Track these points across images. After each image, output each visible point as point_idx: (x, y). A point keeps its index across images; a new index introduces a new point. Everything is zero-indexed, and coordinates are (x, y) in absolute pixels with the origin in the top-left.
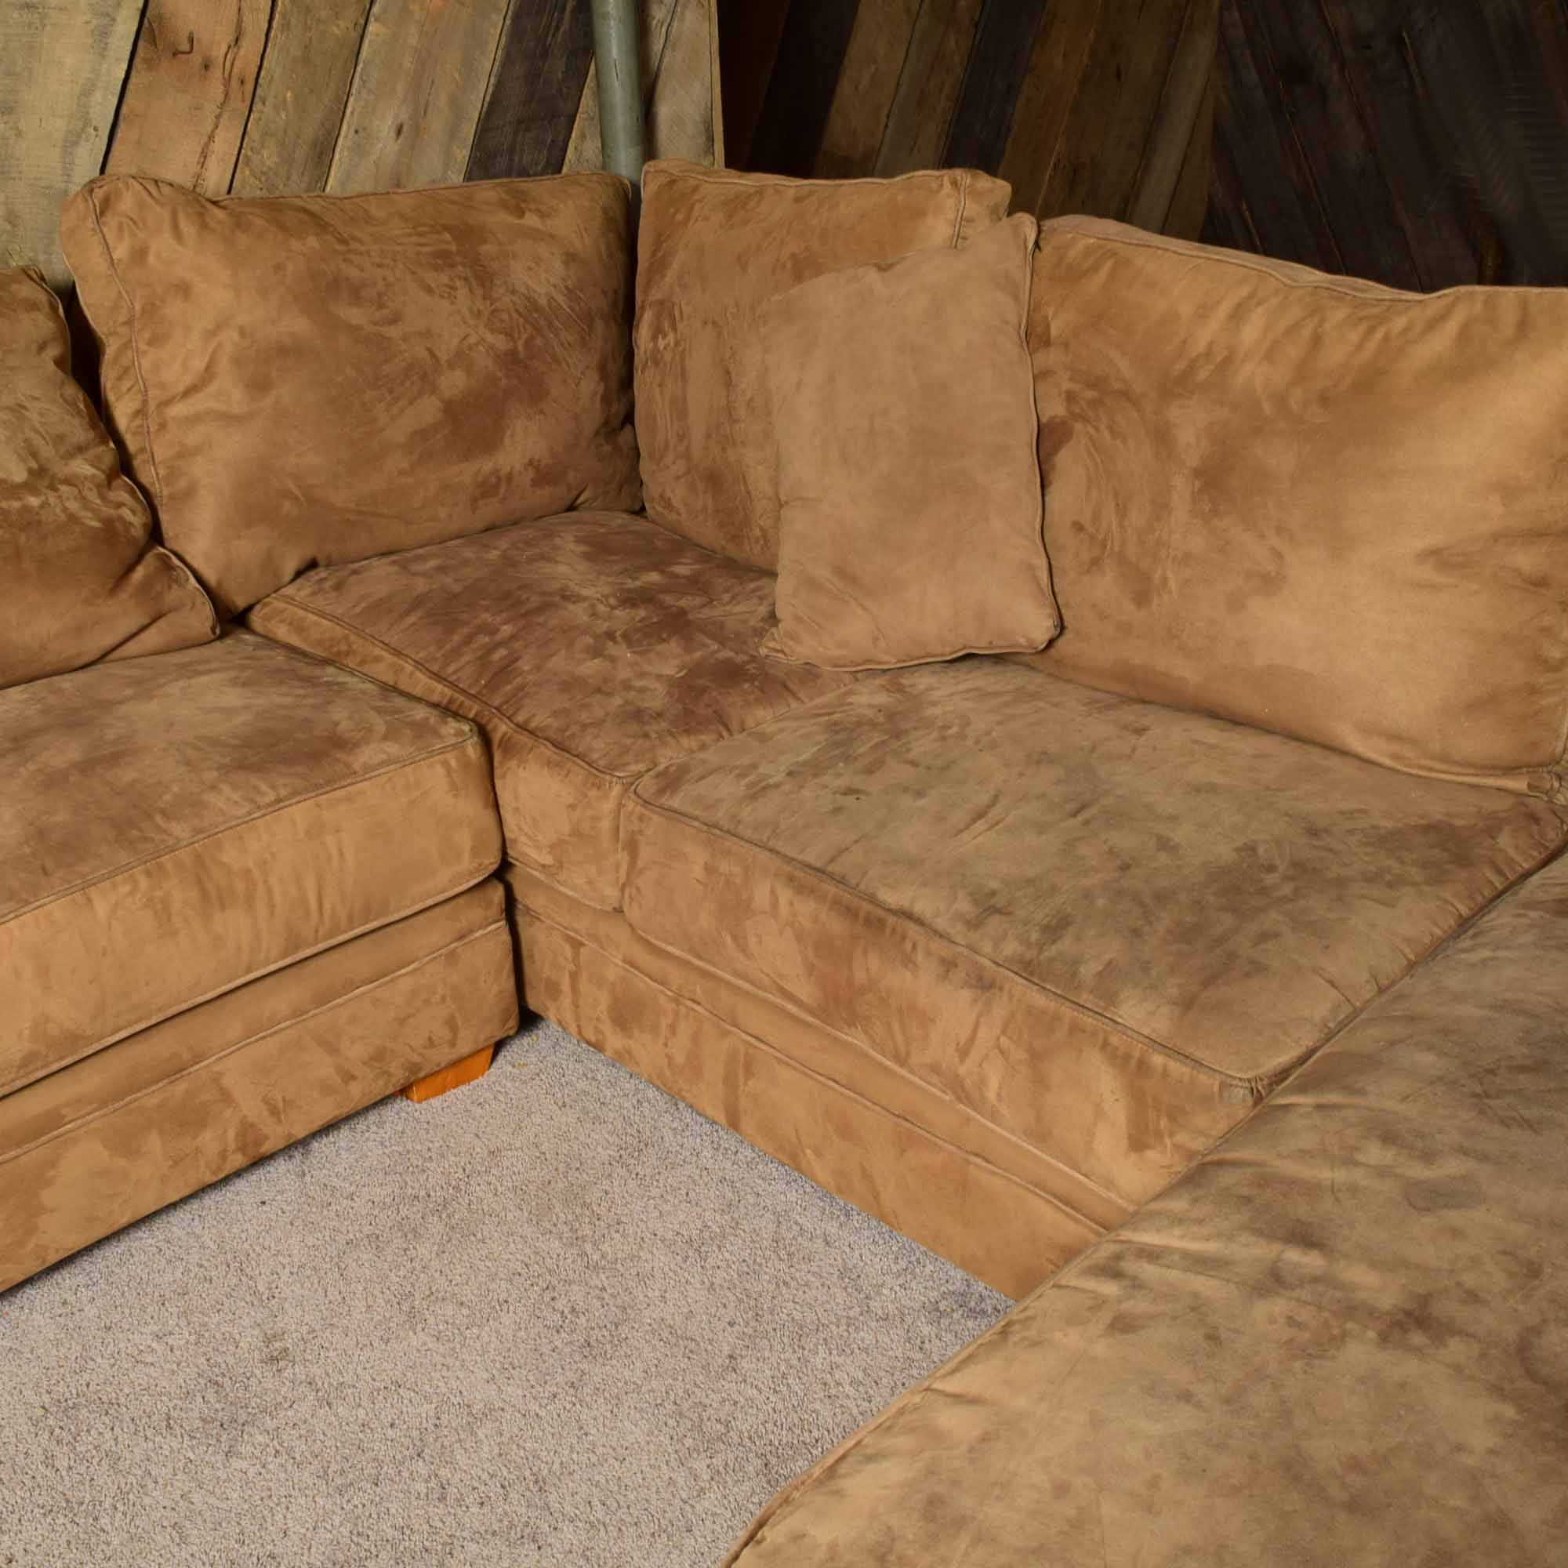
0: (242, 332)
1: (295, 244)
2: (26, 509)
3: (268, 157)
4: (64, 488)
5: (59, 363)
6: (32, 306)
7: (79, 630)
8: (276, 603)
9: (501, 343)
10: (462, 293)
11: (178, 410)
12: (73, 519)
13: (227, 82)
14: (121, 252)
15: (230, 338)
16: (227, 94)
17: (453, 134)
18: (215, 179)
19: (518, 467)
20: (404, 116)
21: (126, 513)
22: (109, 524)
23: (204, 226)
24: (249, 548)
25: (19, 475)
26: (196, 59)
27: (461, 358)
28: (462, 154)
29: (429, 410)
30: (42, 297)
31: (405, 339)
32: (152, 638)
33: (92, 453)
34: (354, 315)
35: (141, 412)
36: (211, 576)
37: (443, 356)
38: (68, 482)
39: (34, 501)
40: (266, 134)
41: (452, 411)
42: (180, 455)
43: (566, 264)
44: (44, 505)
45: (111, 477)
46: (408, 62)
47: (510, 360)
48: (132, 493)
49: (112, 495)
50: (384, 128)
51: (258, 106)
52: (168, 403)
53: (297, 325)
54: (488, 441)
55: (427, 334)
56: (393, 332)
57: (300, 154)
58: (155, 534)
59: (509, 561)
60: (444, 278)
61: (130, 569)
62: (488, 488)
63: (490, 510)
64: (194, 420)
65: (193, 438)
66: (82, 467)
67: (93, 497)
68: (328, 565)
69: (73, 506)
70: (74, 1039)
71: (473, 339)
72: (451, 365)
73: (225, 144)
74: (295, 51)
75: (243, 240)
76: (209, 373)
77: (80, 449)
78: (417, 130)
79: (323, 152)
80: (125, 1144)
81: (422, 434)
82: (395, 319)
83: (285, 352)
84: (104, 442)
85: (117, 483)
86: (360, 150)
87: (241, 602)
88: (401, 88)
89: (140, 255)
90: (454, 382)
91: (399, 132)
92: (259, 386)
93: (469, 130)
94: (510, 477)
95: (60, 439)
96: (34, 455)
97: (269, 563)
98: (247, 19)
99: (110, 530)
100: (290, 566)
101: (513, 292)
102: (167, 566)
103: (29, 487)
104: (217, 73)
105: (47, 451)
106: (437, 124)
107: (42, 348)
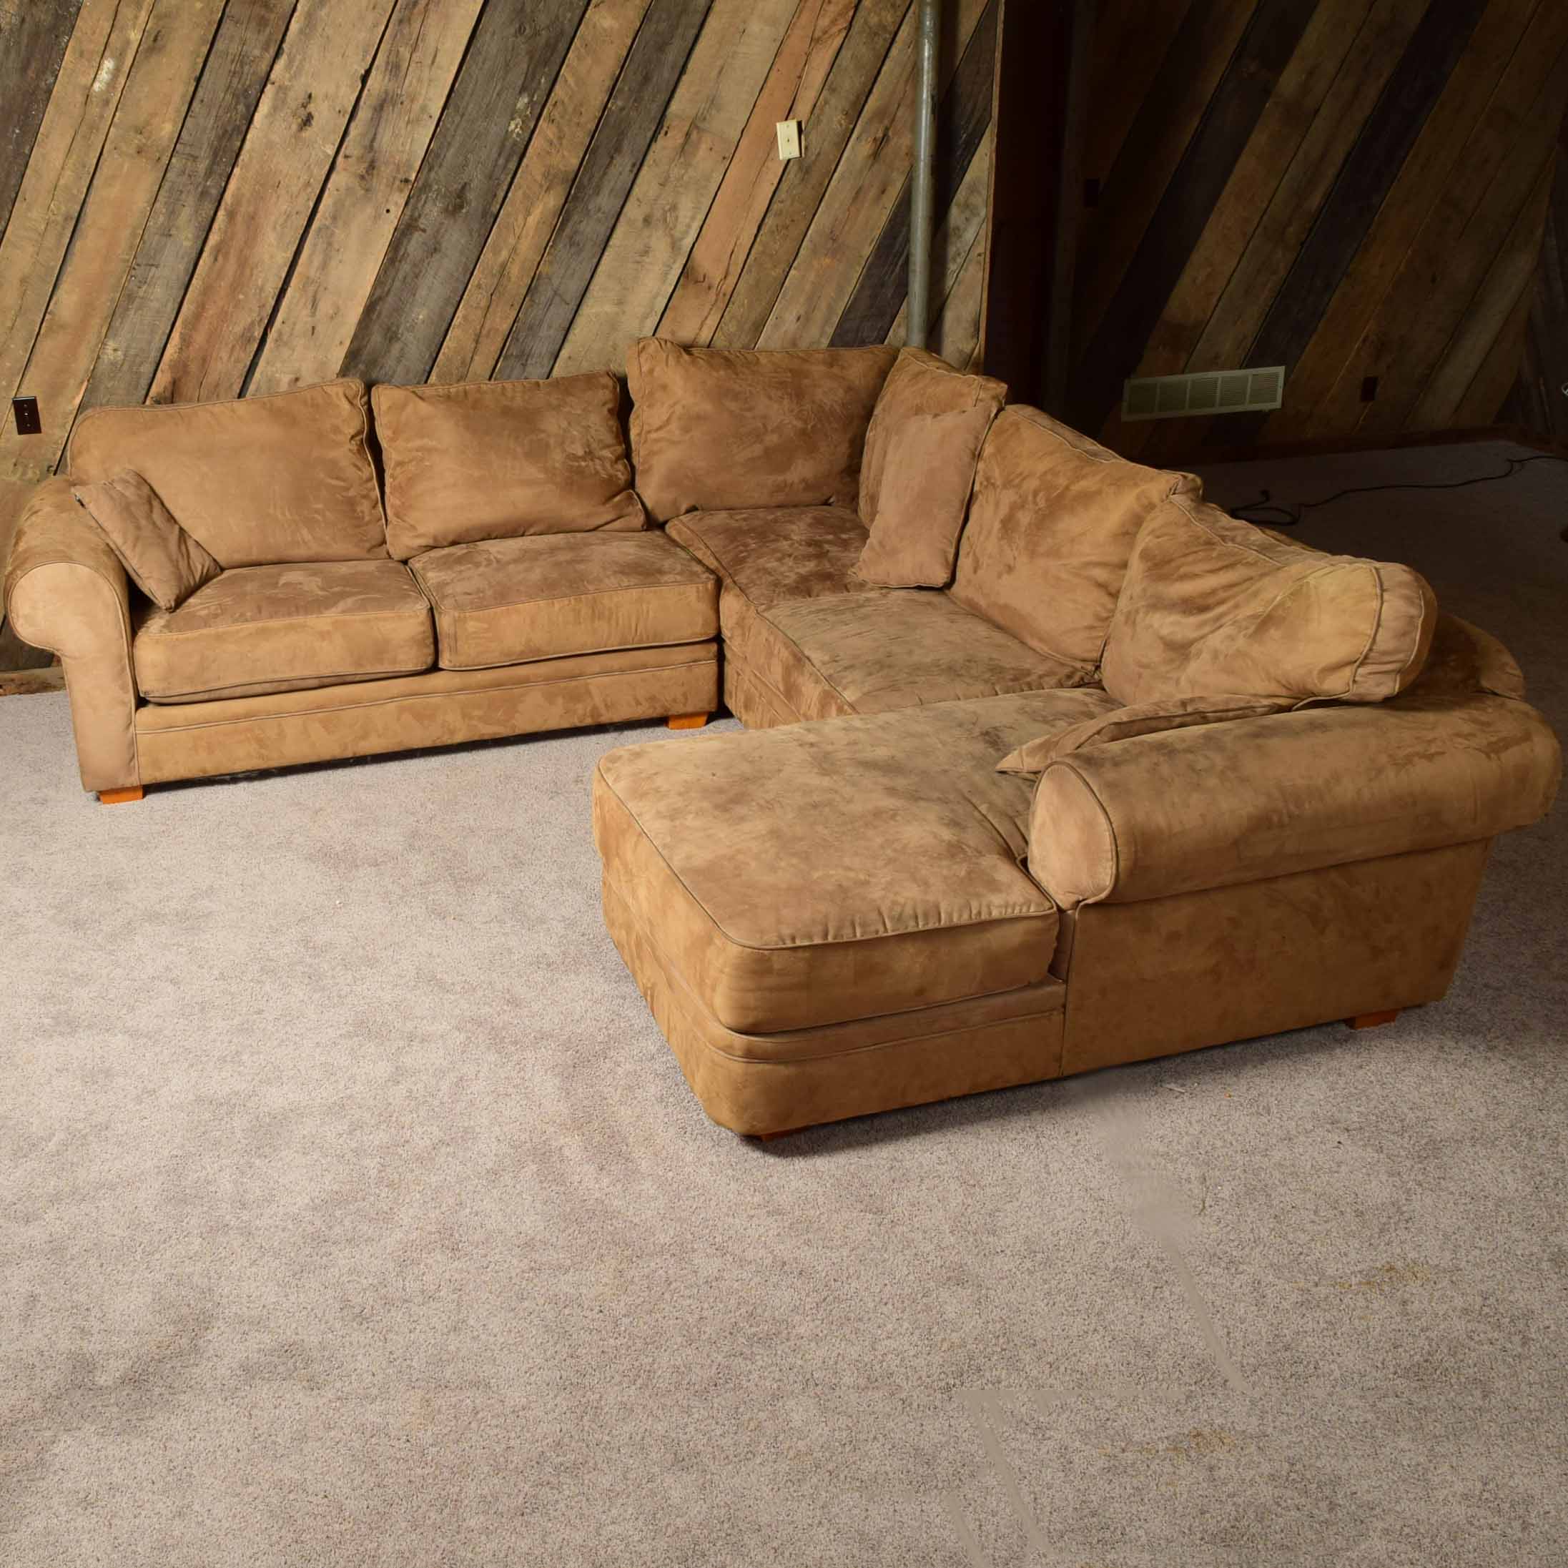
0: (684, 407)
1: (715, 374)
2: (580, 466)
3: (732, 327)
4: (597, 461)
5: (610, 411)
6: (605, 387)
7: (588, 516)
8: (675, 521)
9: (799, 424)
10: (786, 402)
11: (654, 436)
12: (597, 472)
13: (717, 295)
14: (645, 369)
15: (678, 409)
16: (716, 301)
17: (827, 321)
18: (705, 336)
19: (796, 481)
20: (802, 312)
21: (620, 475)
22: (611, 476)
23: (678, 362)
24: (668, 496)
25: (580, 453)
26: (705, 285)
27: (778, 429)
28: (830, 331)
29: (757, 449)
30: (610, 383)
31: (754, 418)
32: (617, 525)
33: (612, 449)
34: (733, 406)
35: (639, 435)
36: (649, 505)
37: (770, 428)
38: (599, 458)
39: (583, 464)
40: (732, 318)
41: (768, 452)
42: (649, 454)
43: (846, 392)
44: (587, 466)
45: (618, 459)
46: (808, 287)
47: (803, 432)
48: (626, 467)
49: (616, 466)
50: (790, 317)
51: (730, 305)
52: (649, 432)
53: (707, 407)
54: (784, 467)
55: (765, 417)
56: (748, 414)
57: (747, 327)
58: (631, 484)
59: (775, 521)
60: (779, 393)
61: (615, 496)
62: (779, 488)
63: (780, 498)
64: (656, 441)
65: (656, 448)
66: (607, 453)
67: (608, 465)
68: (703, 510)
69: (598, 467)
70: (538, 651)
71: (786, 422)
72: (773, 431)
73: (712, 321)
74: (751, 282)
75: (693, 369)
76: (668, 421)
77: (608, 446)
78: (808, 319)
79: (758, 327)
80: (550, 698)
81: (753, 459)
82: (750, 409)
83: (699, 418)
84: (620, 444)
85: (620, 462)
86: (776, 326)
87: (661, 519)
88: (802, 300)
89: (651, 371)
90: (772, 439)
91: (799, 319)
92: (686, 430)
93: (836, 320)
94: (792, 484)
95: (600, 441)
96: (589, 446)
97: (675, 503)
98: (731, 269)
99: (611, 479)
100: (684, 508)
101: (813, 402)
102: (630, 497)
103: (583, 458)
104: (714, 291)
105: (594, 445)
106: (819, 316)
107: (604, 404)
